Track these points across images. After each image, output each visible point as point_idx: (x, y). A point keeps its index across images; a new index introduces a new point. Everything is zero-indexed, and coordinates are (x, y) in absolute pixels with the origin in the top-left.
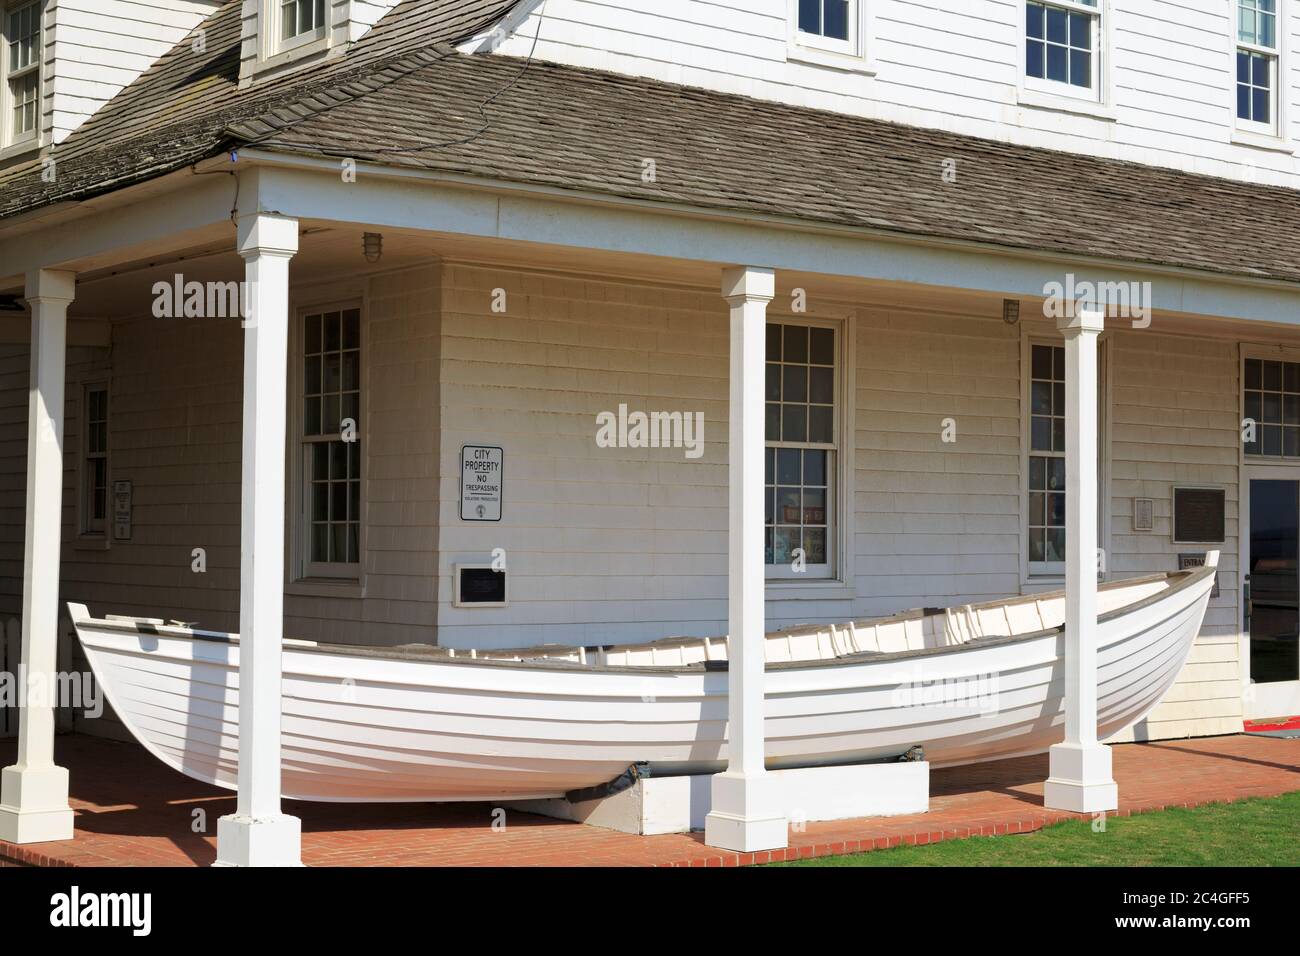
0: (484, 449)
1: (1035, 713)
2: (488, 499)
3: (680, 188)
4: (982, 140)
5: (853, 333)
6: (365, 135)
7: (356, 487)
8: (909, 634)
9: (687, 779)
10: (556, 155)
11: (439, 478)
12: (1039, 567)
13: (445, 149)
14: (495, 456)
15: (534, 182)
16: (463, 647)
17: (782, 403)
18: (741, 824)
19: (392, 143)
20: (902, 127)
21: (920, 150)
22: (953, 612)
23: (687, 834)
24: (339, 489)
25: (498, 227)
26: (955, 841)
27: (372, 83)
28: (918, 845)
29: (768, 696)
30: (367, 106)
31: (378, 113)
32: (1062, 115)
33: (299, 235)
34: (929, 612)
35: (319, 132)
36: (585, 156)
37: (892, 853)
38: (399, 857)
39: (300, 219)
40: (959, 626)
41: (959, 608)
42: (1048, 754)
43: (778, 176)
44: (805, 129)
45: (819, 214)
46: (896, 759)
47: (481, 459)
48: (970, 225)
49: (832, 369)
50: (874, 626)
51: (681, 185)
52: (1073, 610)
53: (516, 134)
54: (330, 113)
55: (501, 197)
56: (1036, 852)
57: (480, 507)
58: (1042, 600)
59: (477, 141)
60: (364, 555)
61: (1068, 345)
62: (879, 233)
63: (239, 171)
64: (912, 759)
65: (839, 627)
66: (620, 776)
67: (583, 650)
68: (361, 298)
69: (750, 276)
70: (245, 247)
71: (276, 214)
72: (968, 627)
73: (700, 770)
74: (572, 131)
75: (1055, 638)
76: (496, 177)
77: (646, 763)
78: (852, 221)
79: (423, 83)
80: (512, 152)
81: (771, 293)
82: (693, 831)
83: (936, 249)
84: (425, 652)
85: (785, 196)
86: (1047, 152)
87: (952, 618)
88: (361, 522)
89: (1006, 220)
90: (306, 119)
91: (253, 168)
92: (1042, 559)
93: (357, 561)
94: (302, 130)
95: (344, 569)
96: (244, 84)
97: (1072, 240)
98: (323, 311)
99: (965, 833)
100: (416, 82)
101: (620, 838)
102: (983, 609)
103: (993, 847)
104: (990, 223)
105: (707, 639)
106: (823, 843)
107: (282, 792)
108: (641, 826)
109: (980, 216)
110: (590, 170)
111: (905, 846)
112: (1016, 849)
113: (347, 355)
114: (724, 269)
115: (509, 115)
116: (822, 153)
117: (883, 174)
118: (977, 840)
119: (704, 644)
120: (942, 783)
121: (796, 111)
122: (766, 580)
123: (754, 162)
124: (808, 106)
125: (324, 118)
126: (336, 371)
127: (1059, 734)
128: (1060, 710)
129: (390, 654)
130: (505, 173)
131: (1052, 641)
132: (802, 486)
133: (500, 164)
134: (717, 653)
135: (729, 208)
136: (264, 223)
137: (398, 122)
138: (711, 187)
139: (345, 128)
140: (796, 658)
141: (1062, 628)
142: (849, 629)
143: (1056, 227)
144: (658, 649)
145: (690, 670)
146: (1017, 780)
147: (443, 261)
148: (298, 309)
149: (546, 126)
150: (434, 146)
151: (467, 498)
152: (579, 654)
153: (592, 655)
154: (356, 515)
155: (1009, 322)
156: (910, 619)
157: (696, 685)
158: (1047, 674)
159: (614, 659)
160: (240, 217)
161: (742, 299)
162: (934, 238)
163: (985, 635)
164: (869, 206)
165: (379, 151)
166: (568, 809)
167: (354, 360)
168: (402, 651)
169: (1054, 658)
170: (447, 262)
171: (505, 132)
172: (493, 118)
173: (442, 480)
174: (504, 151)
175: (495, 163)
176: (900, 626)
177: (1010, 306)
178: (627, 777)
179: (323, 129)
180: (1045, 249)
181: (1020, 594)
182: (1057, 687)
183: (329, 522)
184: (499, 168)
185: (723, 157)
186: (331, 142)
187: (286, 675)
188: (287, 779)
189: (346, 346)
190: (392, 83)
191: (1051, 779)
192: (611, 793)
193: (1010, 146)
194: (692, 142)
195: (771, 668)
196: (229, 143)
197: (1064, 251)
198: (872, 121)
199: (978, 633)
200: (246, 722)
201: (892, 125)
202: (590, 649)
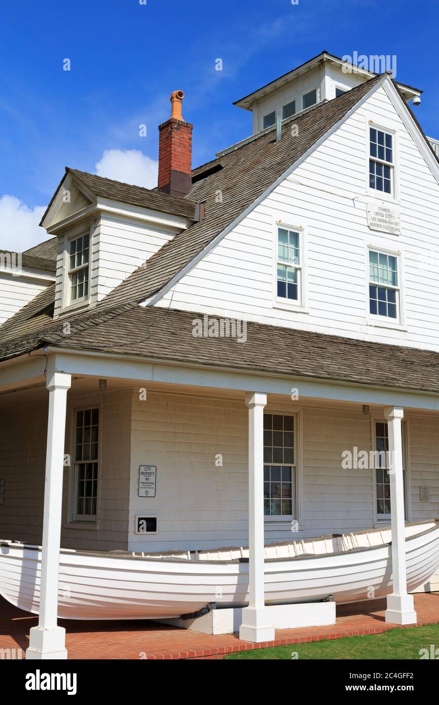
0: (148, 467)
1: (380, 580)
2: (150, 488)
3: (227, 361)
4: (353, 339)
5: (301, 418)
6: (100, 340)
7: (96, 483)
8: (326, 546)
9: (232, 610)
10: (177, 347)
11: (129, 479)
12: (382, 516)
13: (132, 345)
14: (153, 470)
15: (168, 359)
16: (139, 552)
17: (272, 447)
18: (254, 630)
19: (110, 343)
20: (320, 335)
21: (327, 344)
22: (345, 536)
23: (232, 634)
24: (89, 483)
25: (153, 377)
26: (347, 638)
27: (104, 319)
28: (331, 639)
29: (266, 573)
30: (101, 328)
31: (105, 331)
32: (386, 329)
33: (72, 380)
34: (335, 536)
35: (81, 339)
36: (189, 348)
37: (319, 643)
38: (108, 645)
39: (72, 374)
40: (348, 542)
41: (348, 534)
42: (386, 598)
43: (268, 355)
44: (280, 336)
45: (284, 371)
46: (321, 601)
47: (147, 471)
48: (347, 375)
49: (293, 433)
50: (312, 542)
51: (228, 359)
52: (395, 535)
53: (161, 339)
54: (86, 331)
55: (155, 364)
56: (382, 643)
57: (147, 491)
58: (383, 531)
59: (145, 342)
60: (99, 511)
61: (389, 423)
62: (309, 378)
63: (48, 355)
64: (328, 601)
65: (297, 542)
66: (203, 608)
67: (189, 552)
68: (99, 404)
69: (256, 396)
70: (49, 385)
71: (62, 372)
72: (352, 543)
73: (238, 606)
74: (185, 337)
75: (387, 548)
76: (152, 357)
77: (214, 603)
78: (298, 373)
79: (125, 319)
80: (159, 346)
81: (265, 403)
82: (234, 633)
83: (333, 385)
84: (123, 554)
85: (271, 363)
86: (379, 344)
87: (345, 538)
88: (98, 497)
89: (361, 372)
90: (76, 334)
91: (53, 354)
92: (383, 513)
93: (95, 514)
94: (74, 338)
95: (90, 517)
96: (55, 318)
97: (389, 381)
98: (84, 410)
99: (351, 634)
100: (122, 318)
101: (204, 636)
102: (358, 535)
103: (363, 640)
104: (355, 374)
105: (242, 548)
106: (291, 638)
107: (58, 615)
108: (212, 630)
109: (351, 371)
110: (190, 353)
111: (325, 640)
112: (373, 641)
113: (93, 427)
114: (246, 393)
115: (159, 331)
116: (287, 345)
117: (311, 354)
118: (356, 637)
119: (240, 550)
120: (342, 611)
121: (277, 328)
122: (264, 522)
123: (258, 349)
124: (282, 326)
125: (83, 333)
126: (89, 434)
127: (390, 590)
128: (391, 579)
129: (106, 555)
130: (156, 355)
131: (386, 549)
132: (281, 482)
133: (154, 351)
134: (246, 554)
135: (248, 369)
136: (57, 376)
137: (113, 334)
138: (240, 360)
139: (91, 337)
140: (280, 557)
141: (390, 544)
142: (302, 543)
143: (383, 375)
144: (221, 552)
145: (233, 562)
146: (375, 609)
147: (132, 389)
148: (74, 408)
149: (174, 336)
150: (127, 344)
151: (141, 488)
152: (187, 554)
153: (193, 555)
154: (95, 495)
155: (365, 414)
156: (327, 539)
157: (235, 569)
158: (385, 564)
159: (202, 557)
160: (48, 373)
161: (254, 405)
162: (331, 380)
163: (359, 546)
164: (306, 367)
165: (104, 347)
166: (182, 623)
167: (96, 429)
168: (113, 553)
169: (387, 556)
170: (134, 390)
171: (157, 338)
172: (152, 333)
173: (131, 480)
174: (156, 346)
175: (152, 351)
176: (323, 542)
177: (365, 408)
178: (207, 609)
179: (83, 338)
180: (378, 384)
181: (374, 528)
182: (389, 569)
183: (84, 497)
184: (154, 353)
185: (246, 348)
186: (85, 343)
187: (61, 564)
188: (60, 609)
189: (93, 424)
190: (112, 318)
191: (387, 610)
192: (200, 616)
193: (364, 342)
194: (233, 341)
195: (267, 561)
196: (44, 344)
197: (385, 385)
198: (308, 332)
199: (356, 546)
200: (43, 584)
201: (316, 333)
202: (192, 552)
